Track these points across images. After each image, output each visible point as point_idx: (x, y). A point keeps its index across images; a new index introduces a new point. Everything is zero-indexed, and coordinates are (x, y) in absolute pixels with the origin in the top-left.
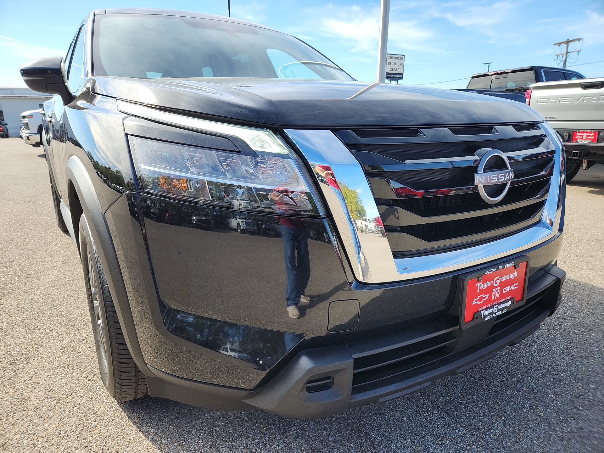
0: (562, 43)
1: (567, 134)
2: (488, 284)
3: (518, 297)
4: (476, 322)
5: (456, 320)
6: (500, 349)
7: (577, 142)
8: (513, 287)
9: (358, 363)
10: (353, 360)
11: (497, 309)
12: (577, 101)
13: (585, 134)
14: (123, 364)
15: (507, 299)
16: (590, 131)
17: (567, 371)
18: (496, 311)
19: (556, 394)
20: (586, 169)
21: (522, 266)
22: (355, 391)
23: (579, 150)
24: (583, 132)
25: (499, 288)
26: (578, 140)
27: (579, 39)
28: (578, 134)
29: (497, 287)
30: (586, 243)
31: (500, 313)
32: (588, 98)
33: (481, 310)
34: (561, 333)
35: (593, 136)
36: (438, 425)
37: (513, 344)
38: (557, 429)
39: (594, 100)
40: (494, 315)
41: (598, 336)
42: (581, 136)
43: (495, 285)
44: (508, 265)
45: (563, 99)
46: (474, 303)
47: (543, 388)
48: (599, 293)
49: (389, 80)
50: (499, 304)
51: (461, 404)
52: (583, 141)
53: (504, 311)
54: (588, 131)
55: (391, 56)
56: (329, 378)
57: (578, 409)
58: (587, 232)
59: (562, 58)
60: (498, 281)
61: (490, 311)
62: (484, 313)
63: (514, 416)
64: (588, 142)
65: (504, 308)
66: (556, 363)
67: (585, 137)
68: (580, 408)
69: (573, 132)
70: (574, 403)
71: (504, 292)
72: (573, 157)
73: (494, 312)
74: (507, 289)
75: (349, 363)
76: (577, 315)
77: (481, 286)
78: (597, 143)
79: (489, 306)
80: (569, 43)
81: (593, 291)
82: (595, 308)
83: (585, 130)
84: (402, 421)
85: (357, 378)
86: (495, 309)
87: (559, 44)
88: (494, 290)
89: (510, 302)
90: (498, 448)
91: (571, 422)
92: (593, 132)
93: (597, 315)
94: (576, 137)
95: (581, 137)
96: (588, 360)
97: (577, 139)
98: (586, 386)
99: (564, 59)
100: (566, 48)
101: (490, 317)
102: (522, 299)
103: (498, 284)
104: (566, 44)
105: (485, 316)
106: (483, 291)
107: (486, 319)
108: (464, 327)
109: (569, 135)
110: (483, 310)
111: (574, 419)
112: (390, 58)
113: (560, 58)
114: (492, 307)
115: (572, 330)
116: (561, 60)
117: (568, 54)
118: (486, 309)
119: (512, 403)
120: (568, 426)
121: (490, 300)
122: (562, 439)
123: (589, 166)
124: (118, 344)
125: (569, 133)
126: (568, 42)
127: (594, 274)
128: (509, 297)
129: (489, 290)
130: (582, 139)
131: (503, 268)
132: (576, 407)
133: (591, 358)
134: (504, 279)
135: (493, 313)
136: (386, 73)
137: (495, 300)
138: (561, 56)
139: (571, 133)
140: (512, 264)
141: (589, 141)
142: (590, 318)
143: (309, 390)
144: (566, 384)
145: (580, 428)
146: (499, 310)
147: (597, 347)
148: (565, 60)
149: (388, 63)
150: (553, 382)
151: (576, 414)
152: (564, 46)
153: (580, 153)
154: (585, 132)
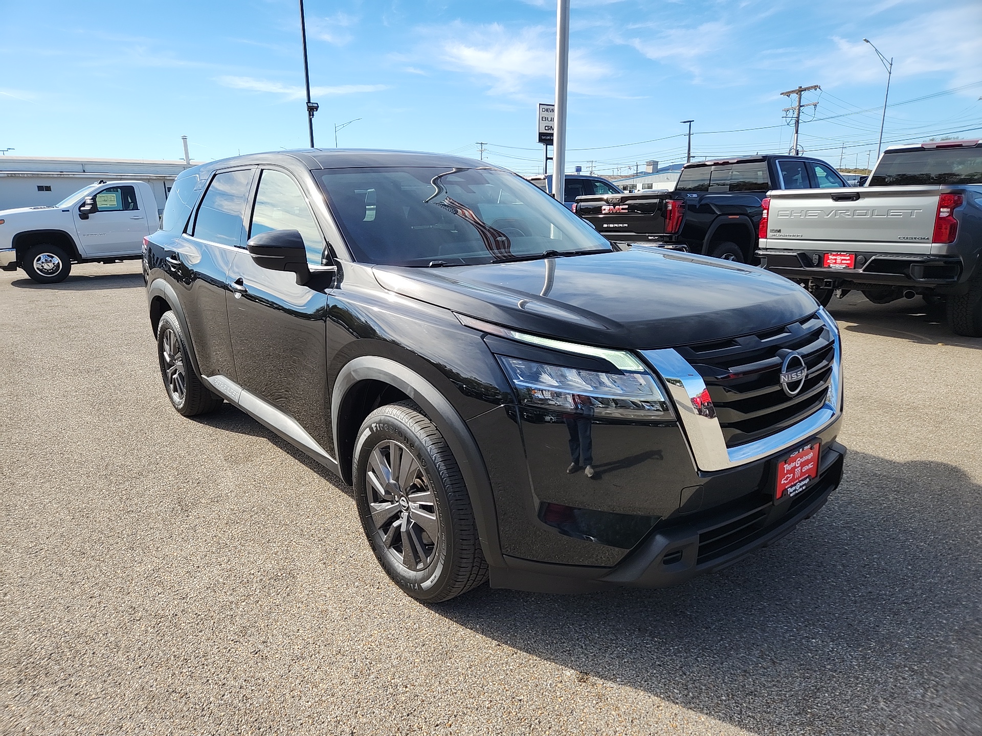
0: (792, 92)
1: (817, 257)
2: (793, 465)
3: (813, 475)
4: (784, 498)
5: (770, 497)
6: (797, 523)
7: (829, 267)
8: (810, 466)
9: (703, 537)
10: (699, 535)
11: (799, 486)
12: (828, 215)
13: (839, 258)
14: (464, 560)
15: (805, 476)
16: (845, 253)
17: (850, 544)
18: (799, 488)
19: (843, 565)
20: (840, 298)
21: (816, 446)
22: (699, 562)
23: (832, 277)
24: (837, 255)
25: (800, 468)
26: (831, 265)
27: (815, 87)
28: (831, 257)
29: (798, 467)
30: (851, 402)
31: (801, 490)
32: (841, 213)
33: (788, 488)
34: (839, 508)
35: (848, 260)
36: (744, 599)
37: (808, 518)
38: (850, 594)
39: (848, 215)
40: (797, 492)
41: (876, 508)
42: (834, 259)
43: (797, 466)
44: (806, 448)
45: (809, 212)
46: (782, 482)
47: (831, 561)
48: (872, 463)
49: (544, 145)
50: (800, 482)
51: (759, 580)
52: (837, 266)
53: (804, 488)
54: (842, 253)
55: (546, 107)
56: (678, 552)
57: (866, 577)
58: (850, 387)
59: (794, 114)
60: (799, 462)
61: (794, 488)
62: (790, 490)
63: (810, 587)
64: (844, 268)
65: (803, 485)
66: (838, 537)
67: (839, 261)
68: (868, 576)
69: (825, 254)
70: (861, 572)
71: (803, 471)
72: (825, 286)
73: (797, 489)
74: (805, 468)
75: (695, 539)
76: (852, 488)
77: (787, 467)
78: (854, 269)
79: (793, 484)
80: (802, 93)
81: (866, 461)
82: (869, 479)
83: (839, 253)
84: (710, 599)
85: (701, 550)
86: (798, 487)
87: (788, 94)
88: (796, 470)
89: (808, 479)
90: (802, 614)
91: (861, 588)
92: (848, 255)
93: (873, 487)
94: (828, 261)
95: (834, 261)
96: (869, 533)
97: (828, 263)
98: (869, 557)
99: (796, 115)
100: (797, 99)
101: (794, 493)
102: (816, 476)
103: (799, 465)
104: (797, 93)
105: (791, 493)
106: (789, 472)
107: (791, 495)
108: (776, 503)
109: (819, 258)
110: (789, 487)
111: (864, 585)
112: (544, 110)
113: (790, 114)
114: (795, 485)
115: (850, 503)
116: (792, 117)
117: (801, 108)
118: (791, 487)
119: (805, 576)
120: (859, 591)
121: (793, 479)
122: (855, 602)
123: (844, 294)
124: (462, 540)
125: (819, 255)
126: (800, 91)
127: (864, 440)
128: (807, 475)
129: (792, 471)
130: (835, 263)
131: (803, 450)
132: (863, 575)
133: (872, 531)
134: (802, 460)
135: (795, 490)
136: (539, 133)
137: (797, 479)
138: (791, 111)
139: (822, 256)
140: (809, 446)
141: (844, 266)
142: (865, 491)
143: (666, 562)
144: (851, 556)
145: (870, 592)
146: (801, 487)
147: (876, 519)
148: (798, 117)
149: (542, 117)
150: (840, 555)
151: (864, 581)
152: (795, 96)
153: (834, 282)
154: (839, 255)
